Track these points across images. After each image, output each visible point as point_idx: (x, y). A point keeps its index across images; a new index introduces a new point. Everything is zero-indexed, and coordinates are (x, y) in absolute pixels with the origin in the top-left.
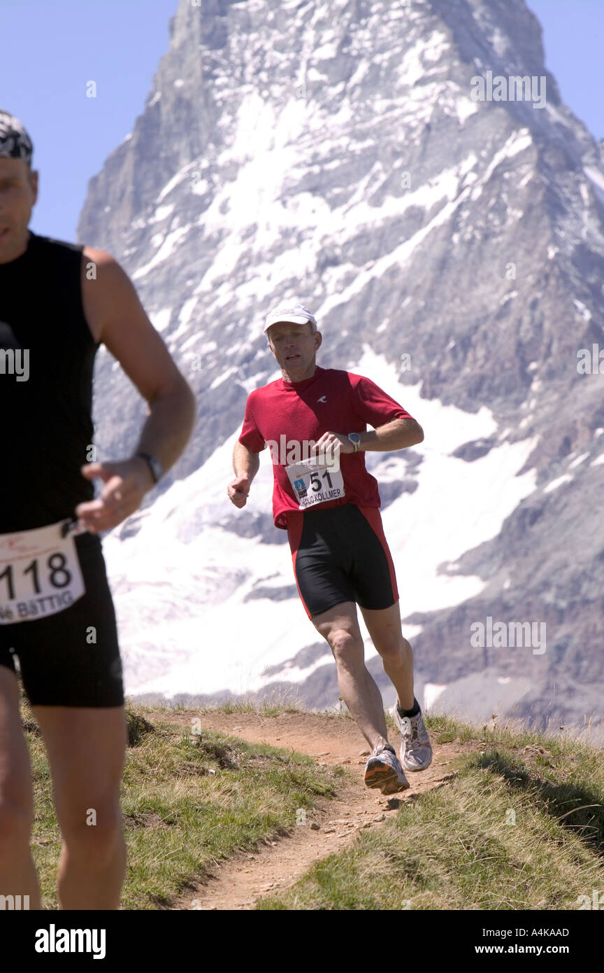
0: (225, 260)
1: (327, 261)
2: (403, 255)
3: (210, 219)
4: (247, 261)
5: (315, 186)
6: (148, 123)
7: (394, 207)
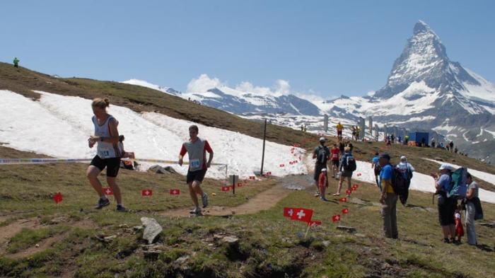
0: (408, 70)
1: (419, 71)
2: (427, 71)
3: (407, 66)
4: (411, 70)
5: (419, 63)
6: (402, 56)
7: (427, 66)
